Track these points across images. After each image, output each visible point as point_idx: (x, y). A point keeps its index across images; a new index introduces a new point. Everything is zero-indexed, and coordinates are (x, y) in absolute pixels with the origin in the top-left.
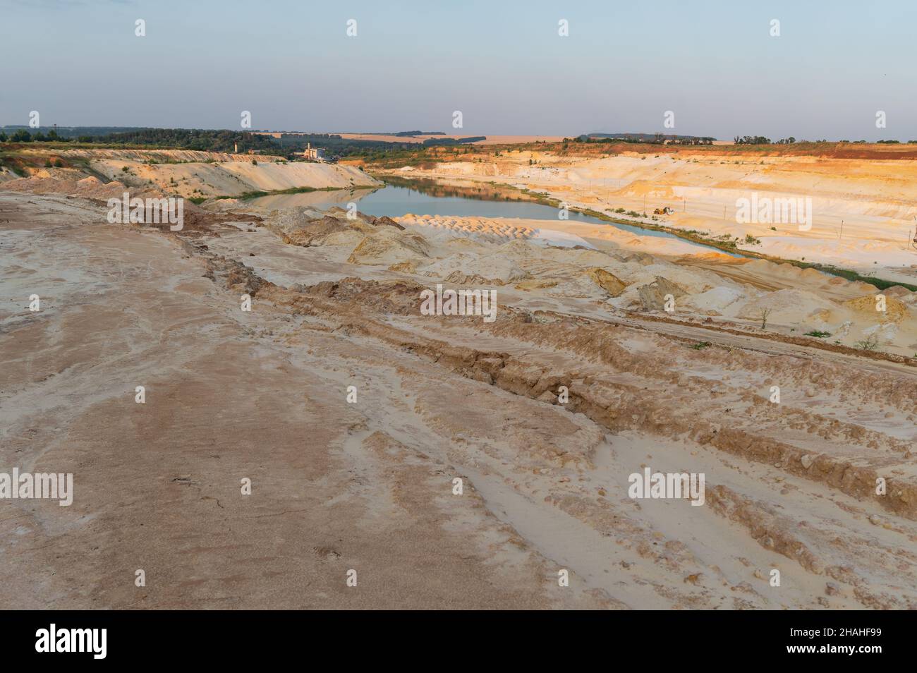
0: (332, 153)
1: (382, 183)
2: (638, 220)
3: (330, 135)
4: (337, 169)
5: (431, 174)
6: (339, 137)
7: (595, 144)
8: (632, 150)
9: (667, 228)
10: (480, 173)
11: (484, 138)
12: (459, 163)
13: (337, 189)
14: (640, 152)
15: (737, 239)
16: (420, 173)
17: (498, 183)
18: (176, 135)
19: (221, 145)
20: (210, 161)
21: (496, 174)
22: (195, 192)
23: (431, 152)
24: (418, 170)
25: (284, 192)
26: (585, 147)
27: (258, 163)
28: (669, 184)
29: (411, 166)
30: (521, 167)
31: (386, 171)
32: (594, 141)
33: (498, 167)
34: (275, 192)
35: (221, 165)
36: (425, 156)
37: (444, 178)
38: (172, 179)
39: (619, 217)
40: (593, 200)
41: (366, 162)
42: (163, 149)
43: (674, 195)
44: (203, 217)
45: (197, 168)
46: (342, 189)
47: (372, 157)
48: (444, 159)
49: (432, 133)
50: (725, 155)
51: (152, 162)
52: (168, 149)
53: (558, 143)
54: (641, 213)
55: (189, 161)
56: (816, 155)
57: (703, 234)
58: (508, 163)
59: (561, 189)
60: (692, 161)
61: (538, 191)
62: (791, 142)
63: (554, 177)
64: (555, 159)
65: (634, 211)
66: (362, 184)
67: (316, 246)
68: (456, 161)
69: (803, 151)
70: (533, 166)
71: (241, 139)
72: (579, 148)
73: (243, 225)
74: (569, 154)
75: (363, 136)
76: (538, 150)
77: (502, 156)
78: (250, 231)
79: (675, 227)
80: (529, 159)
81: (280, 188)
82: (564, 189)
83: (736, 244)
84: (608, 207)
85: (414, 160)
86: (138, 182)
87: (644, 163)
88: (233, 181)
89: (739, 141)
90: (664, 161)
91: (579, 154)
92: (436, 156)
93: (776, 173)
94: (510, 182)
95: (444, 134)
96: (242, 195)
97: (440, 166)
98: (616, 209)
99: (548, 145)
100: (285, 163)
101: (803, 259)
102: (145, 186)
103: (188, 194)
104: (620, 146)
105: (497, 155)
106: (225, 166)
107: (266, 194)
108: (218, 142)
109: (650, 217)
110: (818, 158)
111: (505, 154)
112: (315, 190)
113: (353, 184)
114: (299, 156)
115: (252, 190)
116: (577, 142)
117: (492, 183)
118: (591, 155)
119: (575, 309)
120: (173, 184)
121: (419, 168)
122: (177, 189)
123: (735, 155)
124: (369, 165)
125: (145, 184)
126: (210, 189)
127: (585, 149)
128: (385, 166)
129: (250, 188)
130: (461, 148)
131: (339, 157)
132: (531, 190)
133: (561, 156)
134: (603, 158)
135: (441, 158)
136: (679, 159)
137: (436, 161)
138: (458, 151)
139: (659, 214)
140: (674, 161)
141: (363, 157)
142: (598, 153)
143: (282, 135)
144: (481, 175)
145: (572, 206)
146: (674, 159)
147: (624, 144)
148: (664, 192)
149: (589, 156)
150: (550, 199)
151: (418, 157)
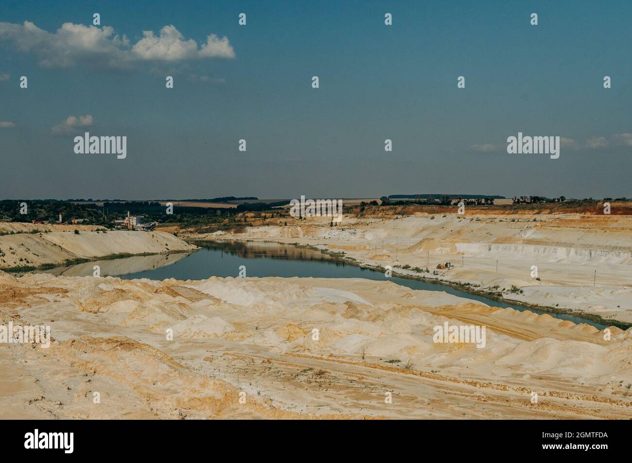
0: (150, 220)
2: (421, 275)
3: (149, 202)
4: (153, 235)
5: (242, 237)
7: (390, 206)
8: (422, 211)
9: (446, 281)
10: (286, 234)
12: (267, 226)
13: (153, 254)
14: (430, 212)
15: (504, 289)
16: (231, 237)
17: (302, 244)
19: (46, 215)
20: (35, 232)
21: (301, 236)
22: (21, 260)
23: (241, 217)
24: (229, 234)
25: (104, 258)
26: (380, 209)
27: (80, 232)
28: (453, 242)
29: (222, 230)
30: (323, 229)
31: (201, 236)
33: (303, 229)
34: (96, 259)
35: (45, 236)
36: (235, 221)
37: (253, 241)
39: (405, 272)
40: (384, 258)
41: (181, 228)
43: (458, 251)
44: (21, 291)
45: (23, 239)
46: (157, 254)
47: (186, 224)
48: (253, 223)
49: (246, 198)
50: (503, 214)
53: (356, 207)
54: (424, 269)
55: (15, 232)
56: (580, 212)
57: (476, 286)
58: (311, 226)
59: (357, 248)
60: (475, 219)
61: (336, 251)
62: (562, 200)
63: (353, 237)
64: (354, 221)
65: (418, 267)
66: (176, 249)
67: (102, 312)
68: (264, 225)
69: (570, 209)
70: (334, 228)
71: (65, 209)
72: (375, 210)
73: (51, 297)
74: (366, 216)
75: (180, 203)
77: (305, 219)
78: (55, 301)
79: (452, 281)
80: (330, 222)
81: (100, 255)
82: (360, 248)
83: (503, 294)
84: (396, 263)
85: (225, 225)
87: (433, 223)
88: (57, 250)
89: (516, 201)
90: (451, 220)
91: (375, 216)
92: (245, 221)
93: (546, 229)
94: (312, 243)
96: (65, 262)
97: (249, 229)
98: (403, 265)
99: (347, 209)
100: (104, 231)
101: (557, 305)
103: (15, 263)
104: (412, 207)
105: (301, 218)
106: (48, 237)
107: (87, 261)
108: (43, 213)
109: (431, 272)
110: (582, 215)
112: (133, 255)
113: (168, 249)
114: (119, 224)
115: (74, 258)
116: (374, 205)
117: (296, 244)
118: (386, 216)
119: (254, 351)
121: (230, 232)
123: (513, 213)
124: (184, 230)
126: (35, 258)
127: (381, 211)
128: (198, 231)
129: (72, 256)
130: (267, 213)
131: (157, 224)
132: (330, 250)
133: (359, 218)
134: (397, 218)
135: (250, 222)
136: (464, 218)
137: (245, 226)
138: (265, 216)
139: (441, 268)
140: (460, 220)
141: (179, 224)
142: (393, 214)
143: (104, 204)
144: (287, 237)
145: (365, 264)
146: (459, 218)
147: (415, 205)
148: (448, 248)
149: (385, 218)
150: (347, 258)
151: (229, 222)
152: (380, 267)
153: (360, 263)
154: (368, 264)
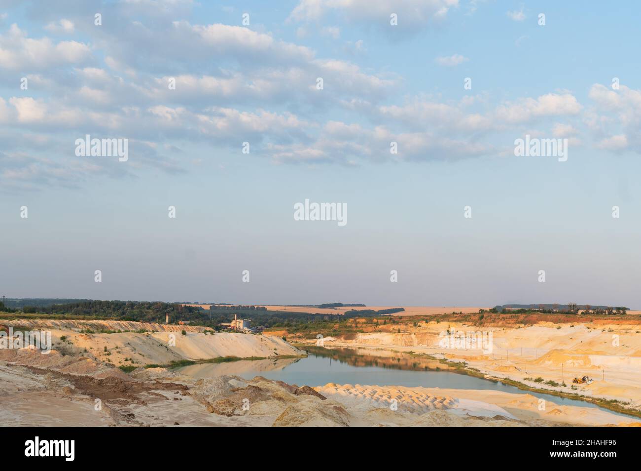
0: (257, 324)
1: (304, 352)
2: (558, 389)
3: (256, 307)
4: (262, 339)
5: (352, 344)
6: (264, 309)
7: (510, 315)
8: (547, 320)
9: (587, 397)
10: (399, 342)
11: (402, 310)
12: (379, 334)
13: (261, 359)
14: (555, 322)
16: (341, 343)
17: (416, 353)
18: (112, 306)
19: (154, 316)
20: (142, 331)
21: (415, 344)
22: (126, 360)
23: (352, 323)
24: (339, 340)
25: (210, 361)
26: (500, 317)
27: (187, 333)
28: (586, 353)
29: (332, 336)
31: (309, 341)
32: (509, 312)
33: (417, 337)
34: (202, 361)
35: (152, 335)
36: (346, 327)
37: (364, 348)
38: (106, 348)
39: (538, 386)
40: (511, 369)
41: (289, 333)
42: (99, 319)
43: (592, 364)
44: (132, 385)
45: (130, 338)
46: (265, 358)
47: (295, 328)
48: (364, 329)
49: (353, 305)
51: (89, 331)
52: (104, 319)
53: (475, 314)
54: (560, 383)
55: (122, 330)
57: (625, 404)
58: (426, 334)
59: (478, 359)
60: (607, 329)
61: (456, 361)
64: (472, 329)
65: (552, 380)
66: (285, 354)
67: (239, 415)
68: (376, 331)
71: (173, 311)
72: (495, 319)
73: (169, 394)
74: (485, 324)
75: (287, 308)
76: (455, 321)
77: (420, 326)
78: (176, 399)
79: (596, 397)
80: (446, 330)
81: (206, 357)
82: (482, 359)
84: (526, 376)
85: (335, 331)
86: (74, 351)
87: (559, 333)
88: (163, 350)
90: (579, 330)
91: (495, 324)
92: (357, 327)
94: (428, 352)
95: (364, 306)
96: (170, 364)
97: (360, 336)
98: (534, 378)
99: (465, 316)
100: (212, 333)
102: (81, 354)
103: (120, 362)
104: (535, 316)
105: (415, 325)
106: (156, 336)
107: (193, 363)
108: (151, 314)
109: (569, 386)
111: (423, 324)
112: (240, 359)
113: (276, 354)
114: (226, 327)
115: (180, 359)
116: (493, 313)
117: (411, 353)
118: (507, 325)
120: (106, 353)
121: (340, 338)
122: (110, 357)
124: (292, 335)
125: (80, 353)
126: (140, 358)
127: (501, 319)
128: (307, 336)
129: (178, 358)
130: (380, 319)
131: (263, 327)
132: (449, 360)
133: (478, 326)
134: (519, 328)
135: (361, 329)
136: (594, 329)
137: (356, 332)
138: (377, 322)
139: (578, 383)
140: (589, 330)
141: (287, 328)
142: (514, 323)
143: (211, 307)
144: (400, 345)
145: (491, 376)
146: (589, 328)
147: (538, 314)
148: (581, 361)
149: (506, 327)
150: (469, 368)
151: (339, 328)
152: (508, 379)
153: (486, 374)
154: (494, 375)
